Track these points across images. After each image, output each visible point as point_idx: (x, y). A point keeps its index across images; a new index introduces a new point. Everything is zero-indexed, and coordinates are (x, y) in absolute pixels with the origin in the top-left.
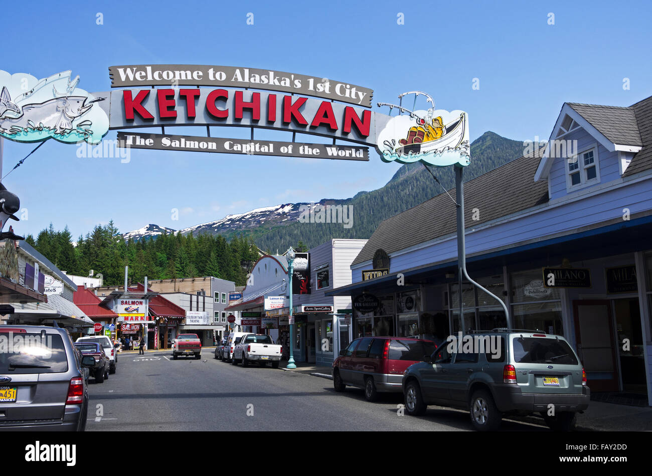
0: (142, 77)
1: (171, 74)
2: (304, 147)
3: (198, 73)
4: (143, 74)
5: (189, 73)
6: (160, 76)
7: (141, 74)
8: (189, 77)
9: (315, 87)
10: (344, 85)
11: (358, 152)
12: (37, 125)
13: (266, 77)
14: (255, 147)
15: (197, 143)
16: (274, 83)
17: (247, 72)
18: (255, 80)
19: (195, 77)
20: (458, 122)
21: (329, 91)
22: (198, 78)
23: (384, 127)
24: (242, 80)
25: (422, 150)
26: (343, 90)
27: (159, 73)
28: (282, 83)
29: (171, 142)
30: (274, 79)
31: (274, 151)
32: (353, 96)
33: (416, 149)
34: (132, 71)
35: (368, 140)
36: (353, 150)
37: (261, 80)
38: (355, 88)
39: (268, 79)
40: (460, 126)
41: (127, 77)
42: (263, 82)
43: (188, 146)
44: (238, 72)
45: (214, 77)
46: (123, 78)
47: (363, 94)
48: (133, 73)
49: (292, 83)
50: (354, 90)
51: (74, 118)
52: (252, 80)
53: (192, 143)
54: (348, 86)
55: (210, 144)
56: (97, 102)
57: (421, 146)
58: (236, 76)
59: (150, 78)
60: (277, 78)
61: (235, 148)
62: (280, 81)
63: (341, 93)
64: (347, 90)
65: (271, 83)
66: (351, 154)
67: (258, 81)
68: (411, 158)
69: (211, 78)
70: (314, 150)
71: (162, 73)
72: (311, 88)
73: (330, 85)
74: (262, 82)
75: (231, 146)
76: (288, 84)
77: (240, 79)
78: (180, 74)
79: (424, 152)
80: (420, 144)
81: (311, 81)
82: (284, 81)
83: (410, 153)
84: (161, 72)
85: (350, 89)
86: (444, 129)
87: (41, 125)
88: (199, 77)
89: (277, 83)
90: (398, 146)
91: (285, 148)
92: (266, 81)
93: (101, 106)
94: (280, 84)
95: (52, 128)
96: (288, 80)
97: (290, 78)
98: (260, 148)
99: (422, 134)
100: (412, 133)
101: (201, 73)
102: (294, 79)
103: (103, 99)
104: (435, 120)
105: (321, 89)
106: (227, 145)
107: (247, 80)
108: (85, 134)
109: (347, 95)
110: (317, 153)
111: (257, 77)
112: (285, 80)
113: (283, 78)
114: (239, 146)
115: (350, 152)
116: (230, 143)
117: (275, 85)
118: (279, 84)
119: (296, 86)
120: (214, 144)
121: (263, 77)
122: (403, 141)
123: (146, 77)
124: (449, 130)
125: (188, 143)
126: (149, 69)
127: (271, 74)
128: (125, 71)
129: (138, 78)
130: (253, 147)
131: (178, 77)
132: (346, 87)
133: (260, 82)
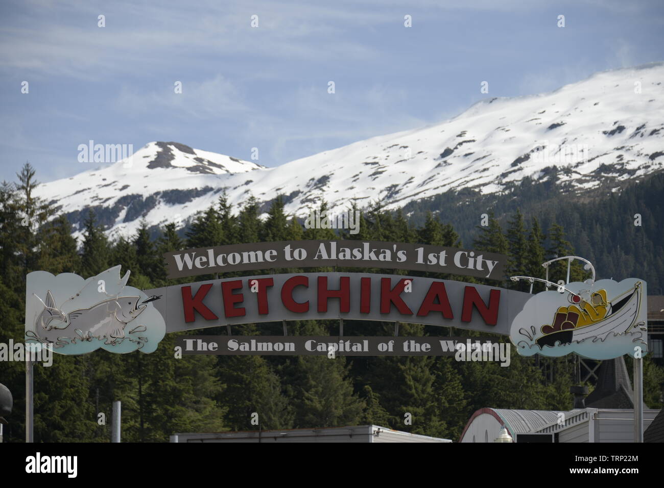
0: (202, 264)
1: (238, 257)
2: (409, 342)
3: (271, 253)
4: (204, 259)
5: (260, 253)
6: (225, 260)
7: (201, 259)
8: (260, 260)
9: (426, 258)
10: (466, 253)
12: (85, 335)
13: (359, 251)
14: (344, 345)
15: (270, 344)
16: (370, 257)
17: (334, 245)
18: (344, 256)
19: (268, 258)
20: (633, 294)
21: (445, 263)
22: (272, 260)
23: (522, 309)
24: (327, 258)
25: (574, 338)
26: (464, 260)
27: (223, 257)
28: (381, 257)
29: (239, 345)
30: (370, 253)
31: (369, 350)
32: (479, 267)
33: (566, 338)
34: (191, 256)
35: (498, 330)
37: (352, 254)
38: (482, 256)
39: (362, 253)
40: (633, 300)
41: (185, 265)
42: (355, 257)
43: (260, 349)
44: (322, 247)
45: (292, 256)
46: (180, 267)
47: (493, 263)
48: (192, 260)
49: (394, 256)
50: (480, 259)
51: (126, 323)
52: (341, 256)
53: (265, 344)
54: (472, 254)
55: (287, 345)
56: (151, 302)
57: (574, 333)
58: (320, 252)
59: (212, 264)
60: (374, 250)
61: (319, 348)
62: (377, 255)
63: (462, 264)
64: (470, 259)
65: (366, 258)
67: (348, 257)
68: (557, 351)
69: (288, 257)
70: (424, 345)
71: (227, 257)
72: (420, 260)
73: (446, 254)
74: (353, 259)
75: (314, 346)
76: (388, 258)
77: (325, 256)
78: (249, 256)
79: (578, 342)
80: (571, 332)
81: (421, 251)
82: (384, 254)
83: (557, 343)
84: (225, 255)
85: (475, 257)
86: (608, 308)
87: (90, 335)
88: (272, 257)
89: (374, 258)
90: (540, 335)
91: (384, 344)
92: (359, 256)
93: (155, 306)
94: (378, 258)
95: (102, 337)
96: (388, 253)
97: (392, 250)
98: (351, 346)
99: (574, 317)
100: (559, 317)
101: (275, 253)
102: (398, 250)
103: (158, 298)
104: (596, 295)
105: (434, 261)
106: (308, 345)
107: (334, 257)
108: (139, 343)
109: (471, 266)
110: (426, 349)
111: (348, 251)
112: (384, 252)
113: (382, 250)
114: (324, 345)
116: (312, 342)
117: (371, 261)
119: (400, 259)
120: (293, 345)
121: (355, 252)
122: (546, 329)
123: (208, 263)
124: (616, 308)
125: (260, 345)
126: (211, 252)
127: (366, 246)
128: (182, 258)
129: (198, 265)
130: (341, 346)
131: (246, 261)
132: (469, 256)
133: (351, 257)
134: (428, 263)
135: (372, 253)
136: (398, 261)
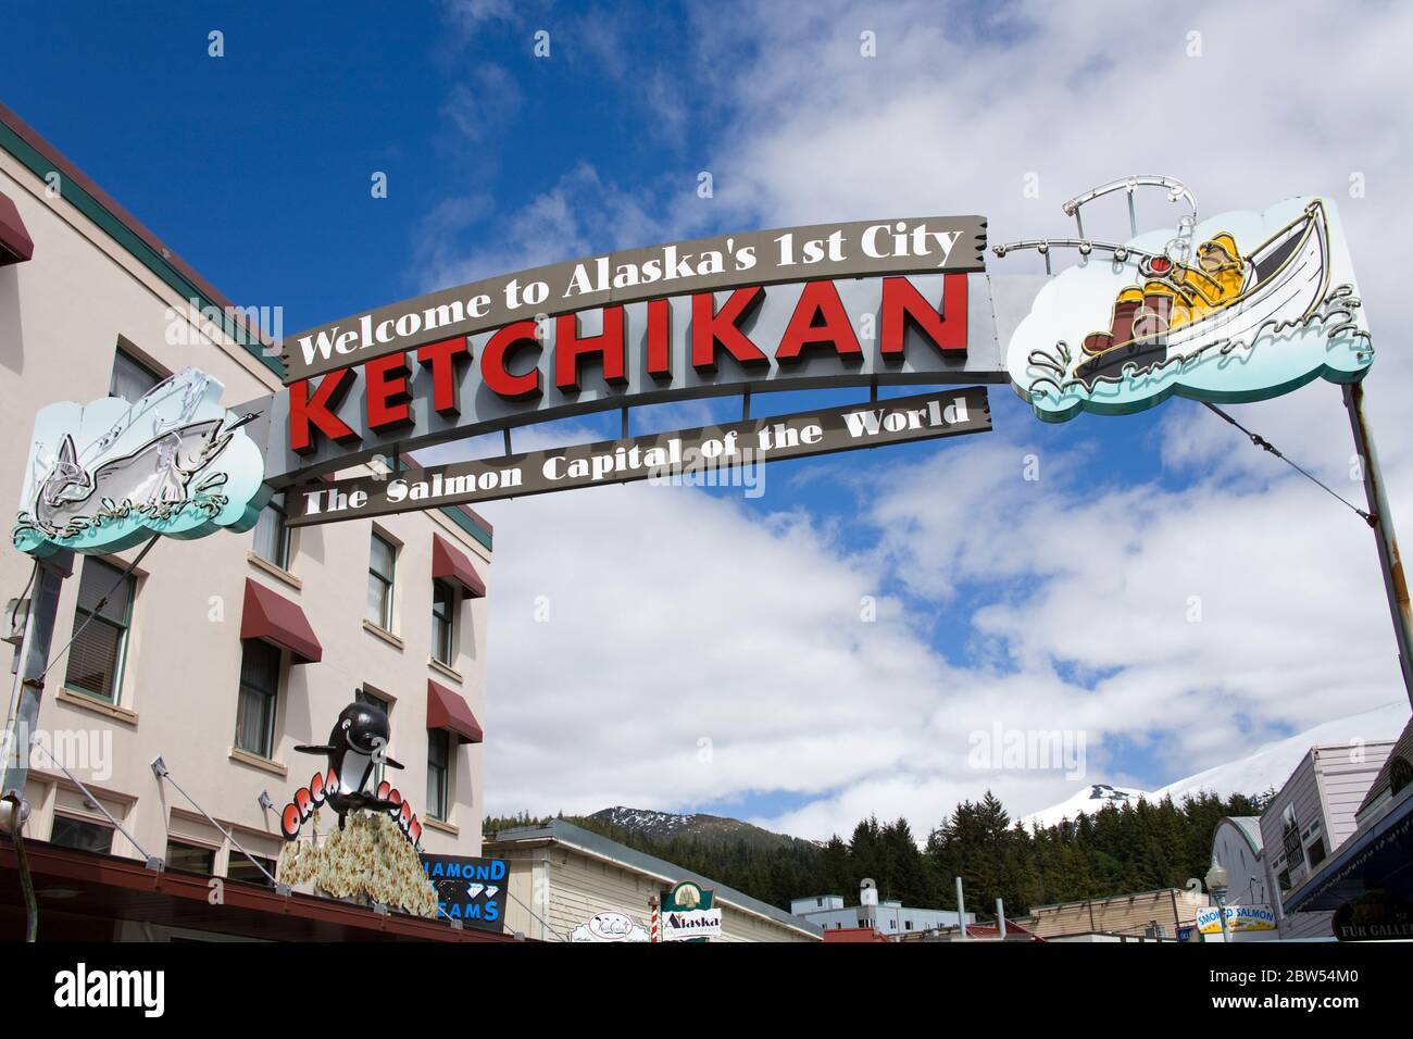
0: (348, 346)
1: (415, 319)
2: (771, 430)
3: (480, 300)
4: (353, 336)
5: (457, 306)
6: (391, 331)
7: (348, 338)
8: (458, 317)
9: (798, 252)
10: (888, 227)
11: (949, 409)
12: (120, 506)
13: (655, 264)
14: (628, 456)
15: (472, 478)
16: (678, 273)
17: (603, 263)
18: (625, 279)
19: (472, 311)
21: (843, 255)
22: (480, 313)
24: (589, 289)
25: (1172, 353)
26: (885, 242)
27: (389, 325)
28: (702, 269)
29: (410, 489)
30: (679, 261)
31: (679, 459)
32: (920, 249)
33: (1150, 355)
34: (329, 337)
35: (972, 365)
36: (934, 406)
37: (641, 274)
38: (923, 227)
39: (662, 267)
40: (1310, 246)
41: (318, 353)
42: (648, 278)
43: (449, 491)
44: (580, 272)
45: (520, 298)
46: (309, 357)
47: (952, 237)
48: (330, 342)
49: (730, 260)
50: (920, 234)
51: (193, 473)
52: (618, 282)
53: (460, 479)
54: (901, 227)
55: (505, 473)
56: (242, 427)
57: (1168, 341)
58: (576, 281)
59: (367, 342)
60: (686, 257)
61: (572, 472)
62: (693, 264)
63: (879, 250)
64: (897, 237)
65: (671, 274)
66: (925, 421)
67: (633, 280)
68: (1135, 387)
69: (511, 303)
70: (806, 430)
71: (395, 323)
72: (787, 258)
73: (843, 237)
74: (644, 281)
75: (561, 468)
76: (718, 267)
77: (585, 287)
78: (437, 314)
79: (1182, 360)
81: (786, 242)
82: (707, 262)
83: (1127, 371)
84: (392, 321)
85: (909, 232)
87: (127, 504)
88: (480, 309)
89: (686, 271)
90: (1081, 358)
92: (655, 275)
93: (249, 434)
94: (695, 270)
95: (146, 506)
96: (717, 257)
97: (723, 250)
98: (641, 457)
100: (1125, 310)
101: (486, 300)
102: (736, 248)
103: (255, 417)
104: (1207, 248)
105: (818, 255)
106: (549, 470)
107: (603, 285)
108: (212, 507)
109: (901, 249)
110: (813, 438)
111: (632, 269)
112: (708, 258)
113: (702, 255)
114: (583, 464)
115: (923, 412)
116: (558, 462)
117: (680, 279)
118: (692, 273)
119: (742, 265)
120: (517, 473)
121: (648, 268)
122: (1093, 342)
123: (359, 341)
124: (1268, 268)
125: (450, 482)
126: (366, 321)
127: (670, 253)
128: (314, 342)
129: (341, 348)
130: (621, 459)
131: (430, 324)
132: (895, 231)
133: (640, 280)
134: (805, 261)
135: (683, 263)
136: (738, 268)
